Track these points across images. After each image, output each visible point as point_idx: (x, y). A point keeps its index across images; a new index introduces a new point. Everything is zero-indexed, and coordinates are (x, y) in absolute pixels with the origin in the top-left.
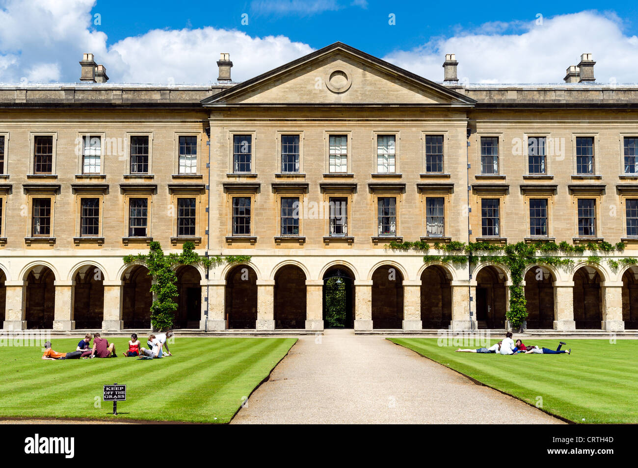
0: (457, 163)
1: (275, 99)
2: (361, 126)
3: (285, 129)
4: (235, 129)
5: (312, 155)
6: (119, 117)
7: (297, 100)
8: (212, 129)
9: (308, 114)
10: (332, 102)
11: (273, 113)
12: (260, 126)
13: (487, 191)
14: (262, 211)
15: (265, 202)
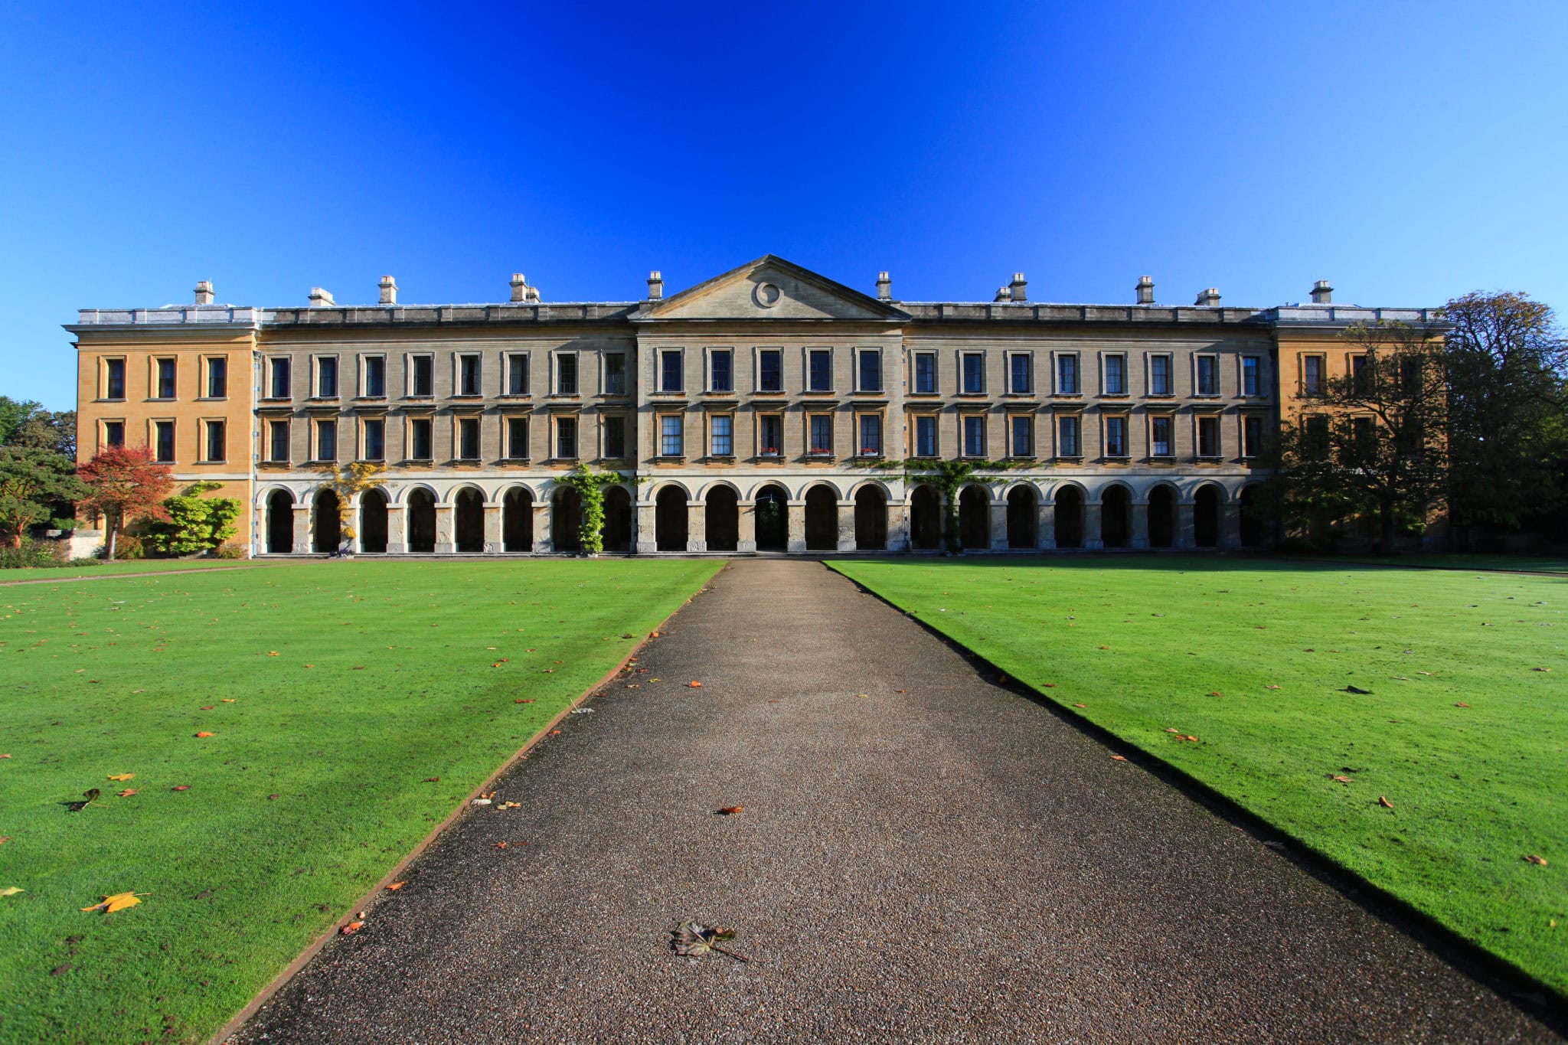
0: (892, 380)
1: (705, 314)
2: (794, 342)
3: (715, 345)
4: (664, 345)
5: (744, 372)
6: (545, 335)
7: (728, 315)
8: (639, 346)
9: (740, 330)
10: (764, 317)
11: (702, 329)
12: (692, 342)
13: (922, 408)
14: (691, 430)
15: (695, 421)
